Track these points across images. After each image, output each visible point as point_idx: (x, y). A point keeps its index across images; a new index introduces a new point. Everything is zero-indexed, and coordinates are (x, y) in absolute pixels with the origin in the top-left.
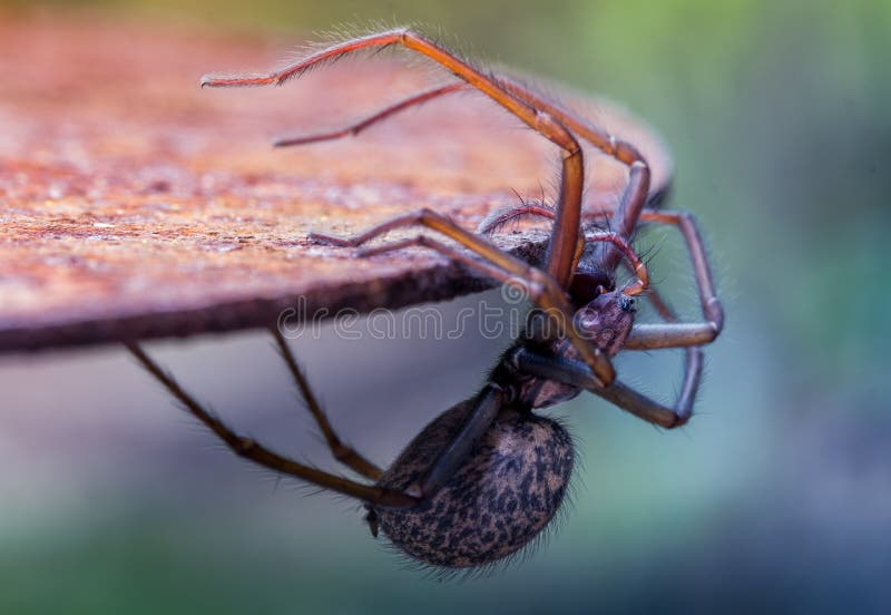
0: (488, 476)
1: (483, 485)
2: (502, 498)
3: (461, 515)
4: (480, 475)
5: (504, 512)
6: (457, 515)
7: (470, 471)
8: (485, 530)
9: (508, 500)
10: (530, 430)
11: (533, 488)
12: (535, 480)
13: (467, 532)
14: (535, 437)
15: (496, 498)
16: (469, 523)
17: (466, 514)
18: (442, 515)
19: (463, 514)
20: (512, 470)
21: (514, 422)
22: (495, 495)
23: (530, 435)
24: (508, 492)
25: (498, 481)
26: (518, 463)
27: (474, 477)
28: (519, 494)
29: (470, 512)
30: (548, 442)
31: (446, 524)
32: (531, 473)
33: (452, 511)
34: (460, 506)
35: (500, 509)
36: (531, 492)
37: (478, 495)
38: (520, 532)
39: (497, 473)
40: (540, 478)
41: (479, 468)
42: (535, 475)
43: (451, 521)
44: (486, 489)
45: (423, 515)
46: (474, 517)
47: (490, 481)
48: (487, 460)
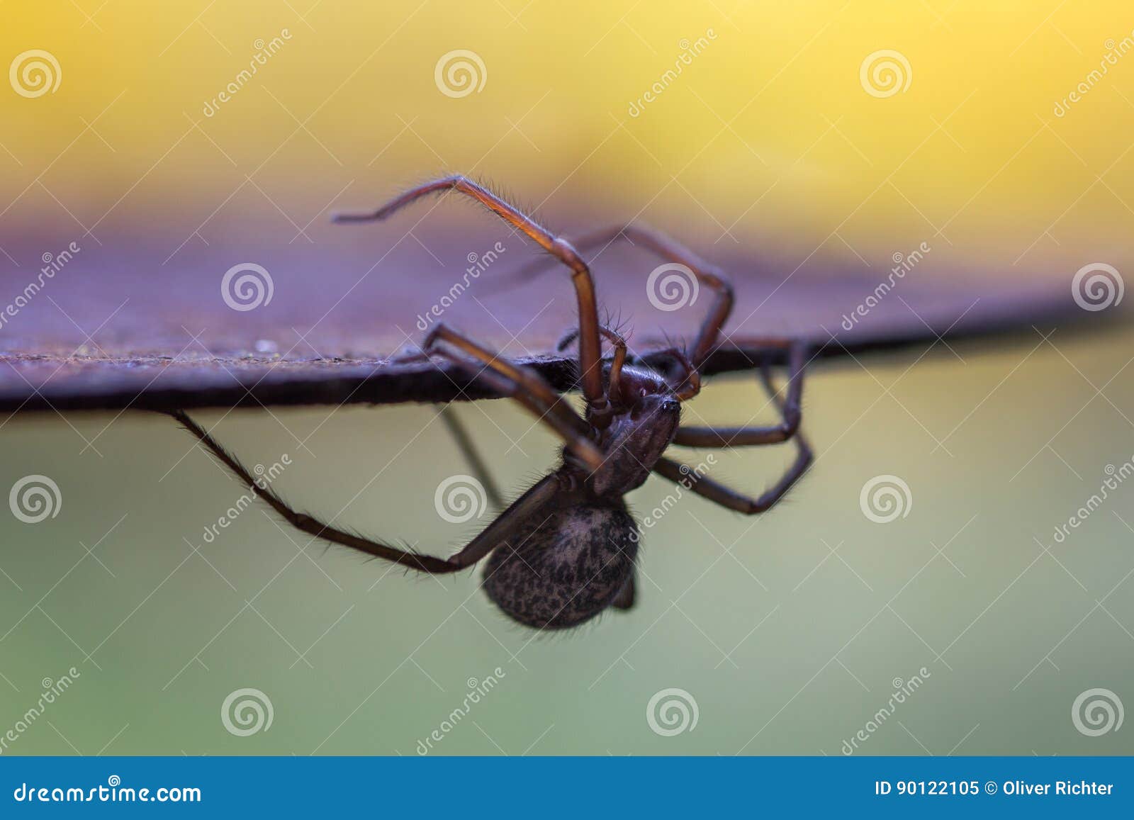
0: (549, 552)
1: (545, 559)
2: (560, 571)
3: (529, 584)
4: (543, 551)
5: (563, 583)
6: (526, 585)
7: (536, 547)
8: (550, 598)
9: (565, 573)
10: (590, 514)
11: (588, 563)
12: (589, 556)
13: (536, 599)
14: (593, 521)
15: (556, 571)
16: (537, 591)
17: (533, 583)
18: (515, 584)
19: (531, 583)
20: (569, 547)
21: (577, 507)
22: (555, 568)
23: (588, 518)
24: (566, 565)
25: (556, 556)
26: (575, 541)
27: (538, 552)
28: (574, 567)
29: (536, 582)
30: (603, 525)
31: (519, 592)
32: (585, 550)
33: (522, 582)
34: (528, 577)
35: (560, 581)
36: (586, 567)
37: (543, 567)
38: (583, 601)
39: (557, 549)
40: (595, 554)
41: (544, 545)
42: (589, 552)
43: (523, 589)
44: (547, 563)
45: (504, 584)
46: (540, 586)
47: (551, 556)
48: (550, 538)
